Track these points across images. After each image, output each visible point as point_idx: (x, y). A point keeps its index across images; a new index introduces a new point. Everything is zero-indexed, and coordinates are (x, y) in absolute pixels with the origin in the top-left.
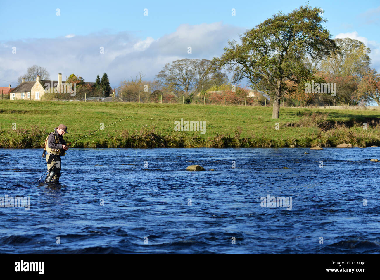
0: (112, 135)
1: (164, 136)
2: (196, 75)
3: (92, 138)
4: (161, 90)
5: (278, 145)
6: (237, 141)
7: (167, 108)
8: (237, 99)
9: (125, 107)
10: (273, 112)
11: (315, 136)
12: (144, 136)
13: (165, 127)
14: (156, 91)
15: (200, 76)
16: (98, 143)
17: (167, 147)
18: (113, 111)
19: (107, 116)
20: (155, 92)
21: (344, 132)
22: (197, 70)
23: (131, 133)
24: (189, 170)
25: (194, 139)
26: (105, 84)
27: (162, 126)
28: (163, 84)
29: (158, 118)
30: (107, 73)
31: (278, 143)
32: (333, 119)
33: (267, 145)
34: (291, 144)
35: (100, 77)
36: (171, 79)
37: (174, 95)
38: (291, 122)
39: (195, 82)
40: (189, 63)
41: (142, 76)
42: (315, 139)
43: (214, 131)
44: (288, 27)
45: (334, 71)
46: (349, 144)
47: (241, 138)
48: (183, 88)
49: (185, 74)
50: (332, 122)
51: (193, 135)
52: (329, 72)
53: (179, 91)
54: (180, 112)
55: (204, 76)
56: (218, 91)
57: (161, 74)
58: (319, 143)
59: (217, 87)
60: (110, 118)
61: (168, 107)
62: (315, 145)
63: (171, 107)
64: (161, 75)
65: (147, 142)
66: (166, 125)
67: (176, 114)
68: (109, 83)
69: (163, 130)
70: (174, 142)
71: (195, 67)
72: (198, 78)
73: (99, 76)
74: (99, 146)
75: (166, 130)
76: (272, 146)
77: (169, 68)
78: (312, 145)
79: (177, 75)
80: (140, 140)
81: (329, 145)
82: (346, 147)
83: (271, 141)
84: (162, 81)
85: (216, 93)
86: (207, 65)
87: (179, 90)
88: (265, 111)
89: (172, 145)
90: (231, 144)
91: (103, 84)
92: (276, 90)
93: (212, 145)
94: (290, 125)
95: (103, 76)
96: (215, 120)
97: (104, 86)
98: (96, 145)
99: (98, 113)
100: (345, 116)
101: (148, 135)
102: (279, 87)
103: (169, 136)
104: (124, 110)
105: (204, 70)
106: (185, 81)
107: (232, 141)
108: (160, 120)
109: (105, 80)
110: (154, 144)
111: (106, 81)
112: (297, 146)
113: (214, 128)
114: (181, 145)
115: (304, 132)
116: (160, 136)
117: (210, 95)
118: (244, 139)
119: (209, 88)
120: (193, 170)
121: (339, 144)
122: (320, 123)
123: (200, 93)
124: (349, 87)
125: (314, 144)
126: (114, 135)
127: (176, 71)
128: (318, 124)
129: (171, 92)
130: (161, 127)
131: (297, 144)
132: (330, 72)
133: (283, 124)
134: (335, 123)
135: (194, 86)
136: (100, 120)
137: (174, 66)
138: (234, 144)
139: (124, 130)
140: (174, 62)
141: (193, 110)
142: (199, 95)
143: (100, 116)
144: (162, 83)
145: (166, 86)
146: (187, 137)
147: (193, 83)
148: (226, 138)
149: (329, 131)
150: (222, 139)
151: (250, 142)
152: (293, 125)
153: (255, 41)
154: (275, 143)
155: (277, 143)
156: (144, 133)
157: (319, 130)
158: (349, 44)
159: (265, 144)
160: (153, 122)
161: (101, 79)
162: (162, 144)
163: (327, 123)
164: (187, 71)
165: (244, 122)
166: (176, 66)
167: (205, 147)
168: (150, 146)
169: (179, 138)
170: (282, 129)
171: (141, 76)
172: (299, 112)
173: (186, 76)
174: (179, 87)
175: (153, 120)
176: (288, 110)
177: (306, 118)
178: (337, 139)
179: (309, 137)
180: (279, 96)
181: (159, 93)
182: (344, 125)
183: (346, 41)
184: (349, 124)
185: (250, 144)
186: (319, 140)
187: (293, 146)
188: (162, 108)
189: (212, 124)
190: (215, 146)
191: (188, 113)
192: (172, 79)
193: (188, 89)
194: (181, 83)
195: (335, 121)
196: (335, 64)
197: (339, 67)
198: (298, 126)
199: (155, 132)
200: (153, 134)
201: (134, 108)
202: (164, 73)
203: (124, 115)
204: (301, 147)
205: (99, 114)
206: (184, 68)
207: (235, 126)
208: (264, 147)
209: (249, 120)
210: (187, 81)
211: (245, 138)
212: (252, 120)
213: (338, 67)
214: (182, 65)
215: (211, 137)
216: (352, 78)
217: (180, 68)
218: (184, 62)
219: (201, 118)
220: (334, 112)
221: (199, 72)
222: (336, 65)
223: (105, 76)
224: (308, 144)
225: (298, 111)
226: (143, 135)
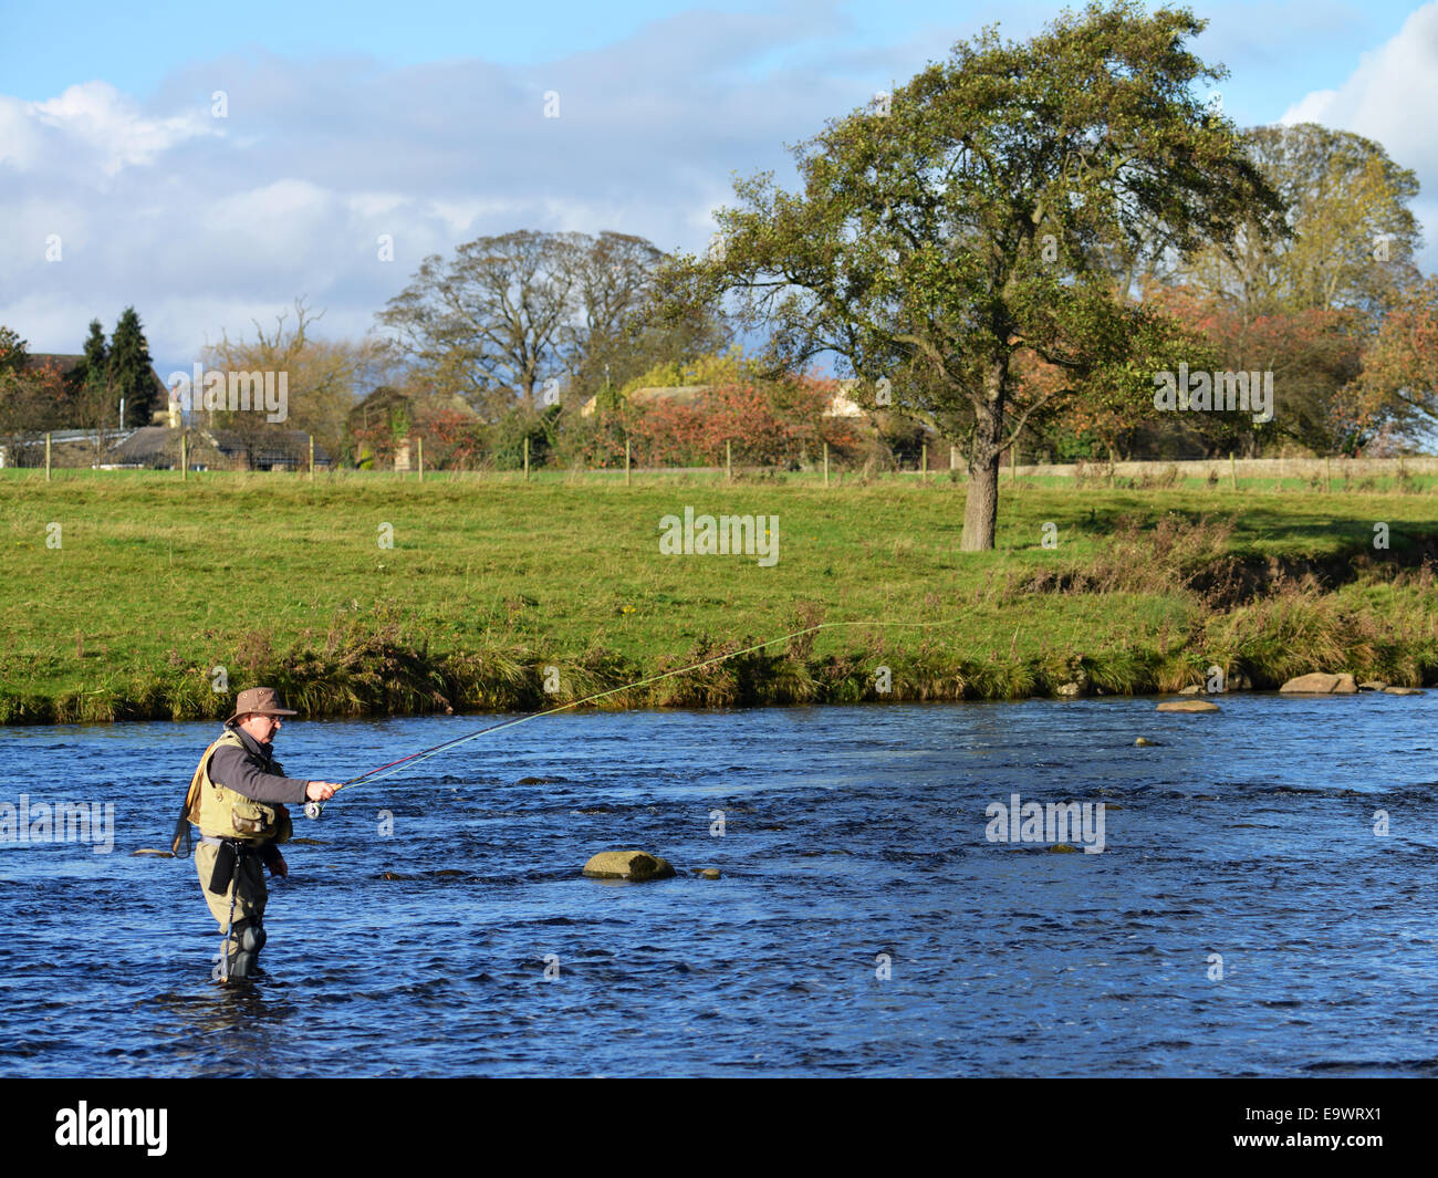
0: (191, 658)
1: (447, 655)
2: (575, 310)
3: (93, 673)
4: (402, 388)
5: (996, 686)
6: (801, 671)
7: (451, 506)
8: (778, 428)
9: (248, 502)
10: (966, 515)
11: (1175, 639)
12: (347, 660)
13: (446, 608)
14: (379, 392)
15: (592, 311)
16: (123, 700)
17: (464, 709)
18: (191, 532)
19: (161, 560)
20: (372, 397)
21: (1317, 618)
22: (580, 285)
23: (283, 645)
24: (599, 876)
25: (588, 666)
26: (129, 362)
27: (431, 604)
28: (410, 357)
29: (409, 565)
30: (136, 311)
31: (999, 678)
32: (1257, 544)
33: (943, 687)
34: (1063, 683)
35: (103, 332)
36: (452, 333)
37: (470, 411)
38: (1058, 567)
39: (567, 345)
40: (540, 250)
41: (307, 317)
42: (1176, 653)
43: (687, 623)
44: (1029, 106)
45: (1242, 287)
46: (1341, 675)
47: (816, 657)
48: (511, 376)
49: (516, 305)
50: (1256, 562)
51: (585, 645)
52: (1220, 292)
53: (491, 388)
54: (514, 525)
55: (612, 316)
56: (681, 390)
57: (403, 306)
58: (1196, 673)
59: (677, 371)
60: (177, 566)
61: (456, 500)
62: (1175, 682)
63: (471, 498)
64: (402, 312)
65: (360, 689)
66: (453, 596)
67: (498, 541)
68: (151, 360)
69: (439, 622)
70: (495, 682)
71: (568, 272)
72: (583, 323)
73: (101, 322)
74: (129, 712)
75: (451, 625)
76: (972, 696)
77: (442, 280)
78: (1163, 684)
79: (482, 311)
80: (331, 677)
81: (1242, 682)
82: (1328, 689)
83: (966, 669)
84: (406, 340)
85: (670, 402)
86: (626, 263)
87: (493, 385)
88: (927, 508)
89: (487, 698)
90: (773, 688)
91: (117, 364)
92: (981, 413)
93: (682, 696)
94: (1049, 585)
95: (120, 326)
96: (689, 567)
97: (127, 372)
98: (116, 708)
99: (117, 542)
100: (1314, 531)
101: (369, 653)
102: (994, 394)
103: (470, 654)
104: (242, 523)
105: (612, 284)
106: (520, 337)
107: (774, 675)
108: (421, 571)
109: (128, 344)
110: (400, 697)
111: (133, 349)
112: (1089, 691)
113: (684, 608)
114: (527, 699)
115: (1123, 619)
116: (423, 655)
117: (642, 410)
118: (831, 661)
119: (640, 373)
120: (619, 876)
121: (1291, 675)
122: (1194, 566)
123: (593, 402)
124: (1316, 362)
125: (1169, 679)
126: (201, 657)
127: (477, 291)
128: (1185, 572)
129: (450, 395)
130: (429, 609)
131: (1089, 680)
132: (1226, 289)
133: (1016, 582)
134: (1267, 566)
135: (564, 366)
136: (129, 578)
137: (465, 269)
138: (786, 684)
139: (247, 630)
140: (463, 250)
141: (574, 514)
142: (589, 409)
143: (125, 558)
144: (409, 349)
145: (425, 363)
146: (555, 657)
147: (558, 348)
148: (746, 658)
149: (1240, 612)
150: (728, 664)
151: (861, 678)
152: (1067, 583)
153: (872, 174)
154: (983, 677)
155: (992, 676)
156: (348, 645)
157: (1194, 605)
158: (1314, 155)
159: (937, 684)
160: (389, 583)
161: (109, 341)
162: (438, 696)
163: (1231, 569)
164: (528, 290)
165: (829, 572)
166: (472, 268)
167: (645, 705)
168: (379, 709)
169: (518, 662)
170: (1014, 603)
171: (301, 315)
172: (1093, 514)
173: (524, 318)
174: (490, 370)
175: (386, 572)
176: (1036, 503)
177: (1127, 547)
178: (1281, 652)
179: (1145, 644)
180: (996, 440)
181: (397, 404)
182: (1310, 579)
183: (1301, 137)
184: (1335, 572)
185: (862, 686)
186: (1197, 657)
187: (1070, 689)
188: (427, 504)
189: (672, 589)
190: (693, 701)
191: (554, 532)
192: (452, 331)
193: (534, 379)
194: (499, 352)
195: (1267, 556)
196: (1250, 253)
197: (1269, 267)
198: (1092, 585)
199: (400, 634)
200: (389, 650)
201: (291, 509)
202: (416, 304)
203: (243, 550)
204: (1110, 692)
205: (121, 550)
206: (513, 278)
207: (788, 595)
208: (931, 698)
209: (852, 560)
210: (530, 339)
211: (837, 657)
212: (865, 561)
213: (1265, 267)
214: (504, 261)
215: (673, 655)
216: (1333, 321)
217: (492, 276)
218: (513, 250)
219: (618, 558)
220: (1260, 506)
221: (588, 293)
222: (1251, 258)
223: (130, 324)
224: (1143, 678)
225: (1086, 504)
226: (340, 653)
